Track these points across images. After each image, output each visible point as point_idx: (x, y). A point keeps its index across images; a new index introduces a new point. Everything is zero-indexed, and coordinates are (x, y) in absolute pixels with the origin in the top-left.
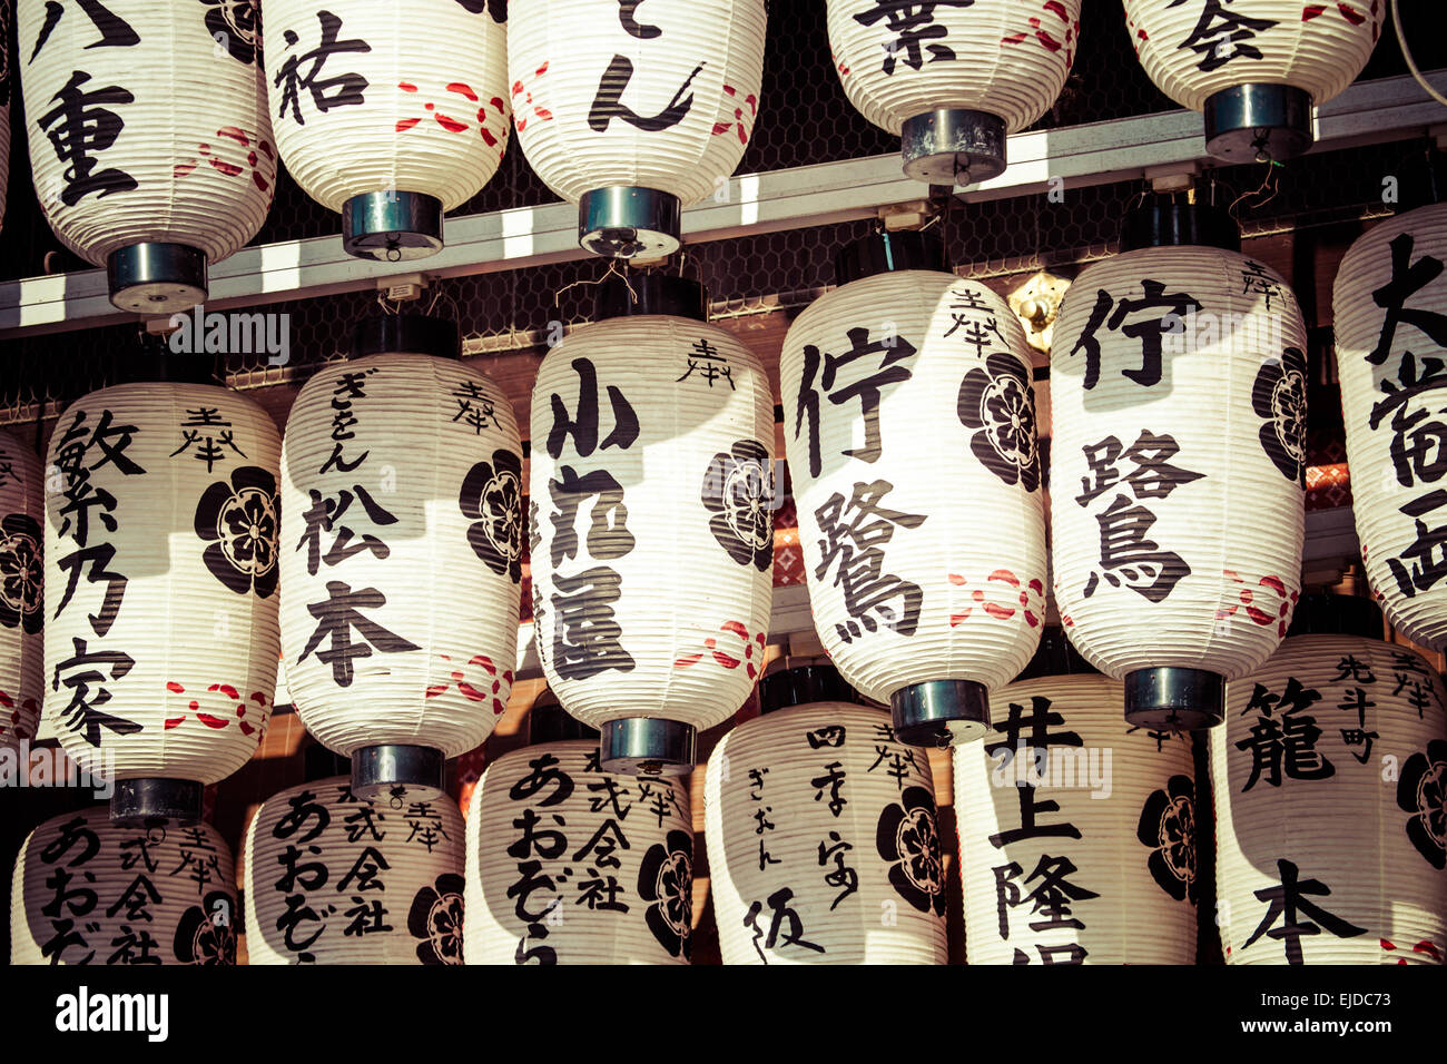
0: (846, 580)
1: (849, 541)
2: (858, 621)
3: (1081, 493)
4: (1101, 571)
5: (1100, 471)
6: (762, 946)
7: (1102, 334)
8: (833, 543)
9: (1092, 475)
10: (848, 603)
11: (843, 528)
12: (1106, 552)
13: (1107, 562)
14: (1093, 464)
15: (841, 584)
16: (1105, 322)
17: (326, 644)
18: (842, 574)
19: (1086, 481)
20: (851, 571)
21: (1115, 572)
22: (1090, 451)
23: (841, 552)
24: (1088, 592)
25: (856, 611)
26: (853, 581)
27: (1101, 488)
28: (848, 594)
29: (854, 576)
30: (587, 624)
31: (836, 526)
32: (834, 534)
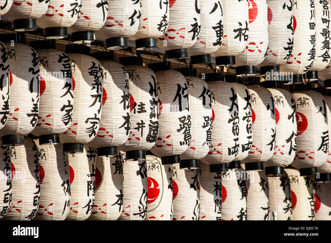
0: (185, 134)
1: (187, 126)
2: (185, 142)
3: (203, 125)
4: (206, 142)
5: (207, 122)
6: (65, 192)
7: (205, 95)
8: (184, 126)
9: (205, 122)
10: (184, 138)
11: (186, 123)
12: (207, 138)
13: (207, 140)
14: (205, 121)
15: (184, 134)
16: (206, 93)
17: (126, 126)
18: (185, 132)
19: (204, 123)
20: (186, 132)
21: (208, 142)
22: (205, 118)
23: (185, 128)
24: (203, 145)
25: (186, 140)
26: (186, 134)
27: (207, 126)
28: (185, 137)
29: (187, 133)
30: (156, 132)
31: (185, 123)
32: (184, 124)
